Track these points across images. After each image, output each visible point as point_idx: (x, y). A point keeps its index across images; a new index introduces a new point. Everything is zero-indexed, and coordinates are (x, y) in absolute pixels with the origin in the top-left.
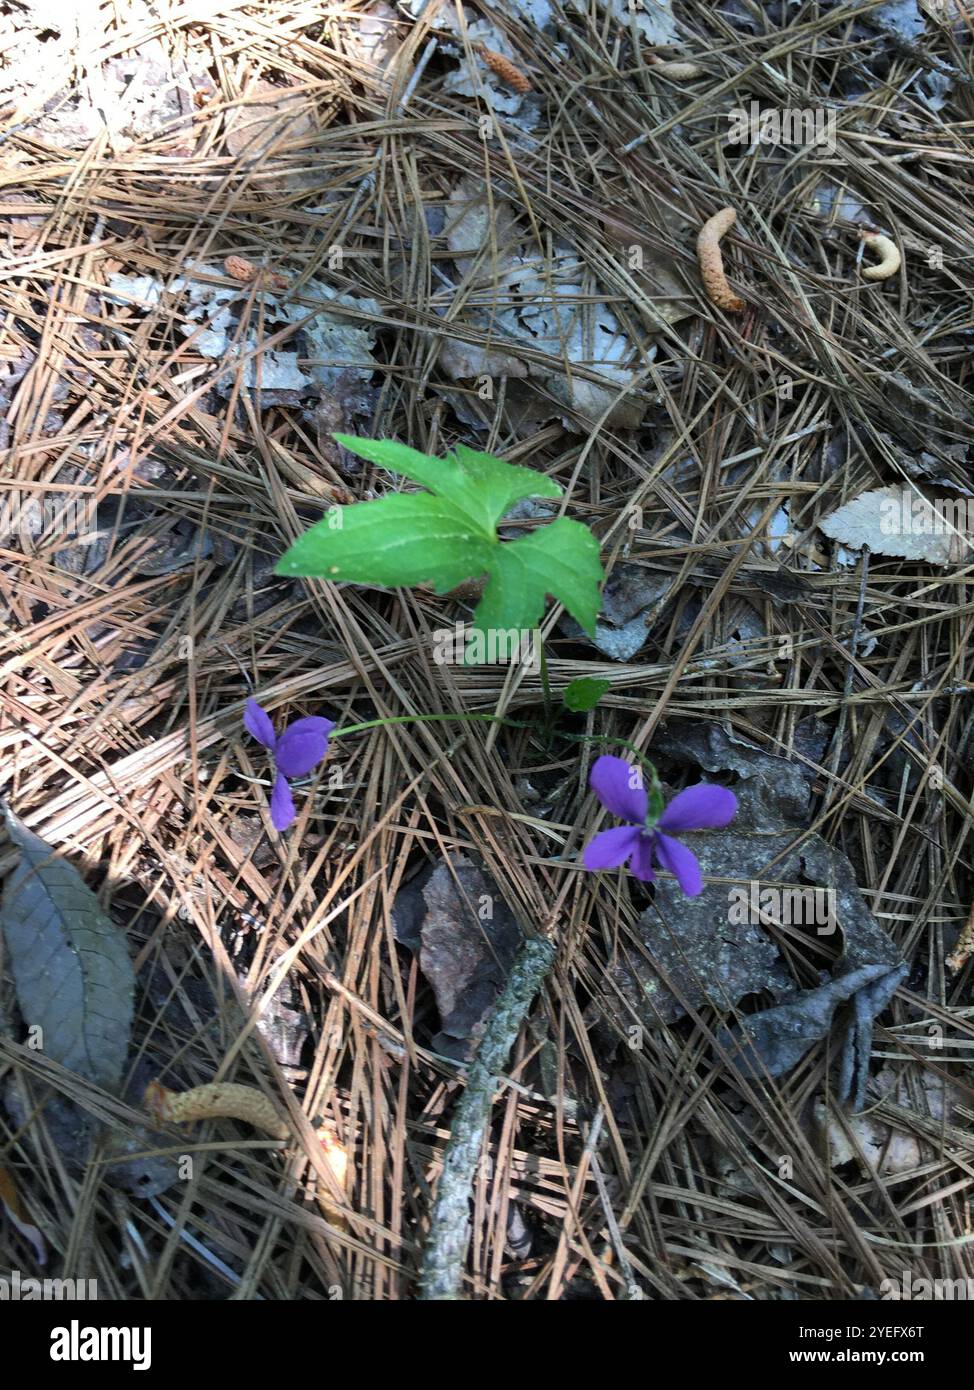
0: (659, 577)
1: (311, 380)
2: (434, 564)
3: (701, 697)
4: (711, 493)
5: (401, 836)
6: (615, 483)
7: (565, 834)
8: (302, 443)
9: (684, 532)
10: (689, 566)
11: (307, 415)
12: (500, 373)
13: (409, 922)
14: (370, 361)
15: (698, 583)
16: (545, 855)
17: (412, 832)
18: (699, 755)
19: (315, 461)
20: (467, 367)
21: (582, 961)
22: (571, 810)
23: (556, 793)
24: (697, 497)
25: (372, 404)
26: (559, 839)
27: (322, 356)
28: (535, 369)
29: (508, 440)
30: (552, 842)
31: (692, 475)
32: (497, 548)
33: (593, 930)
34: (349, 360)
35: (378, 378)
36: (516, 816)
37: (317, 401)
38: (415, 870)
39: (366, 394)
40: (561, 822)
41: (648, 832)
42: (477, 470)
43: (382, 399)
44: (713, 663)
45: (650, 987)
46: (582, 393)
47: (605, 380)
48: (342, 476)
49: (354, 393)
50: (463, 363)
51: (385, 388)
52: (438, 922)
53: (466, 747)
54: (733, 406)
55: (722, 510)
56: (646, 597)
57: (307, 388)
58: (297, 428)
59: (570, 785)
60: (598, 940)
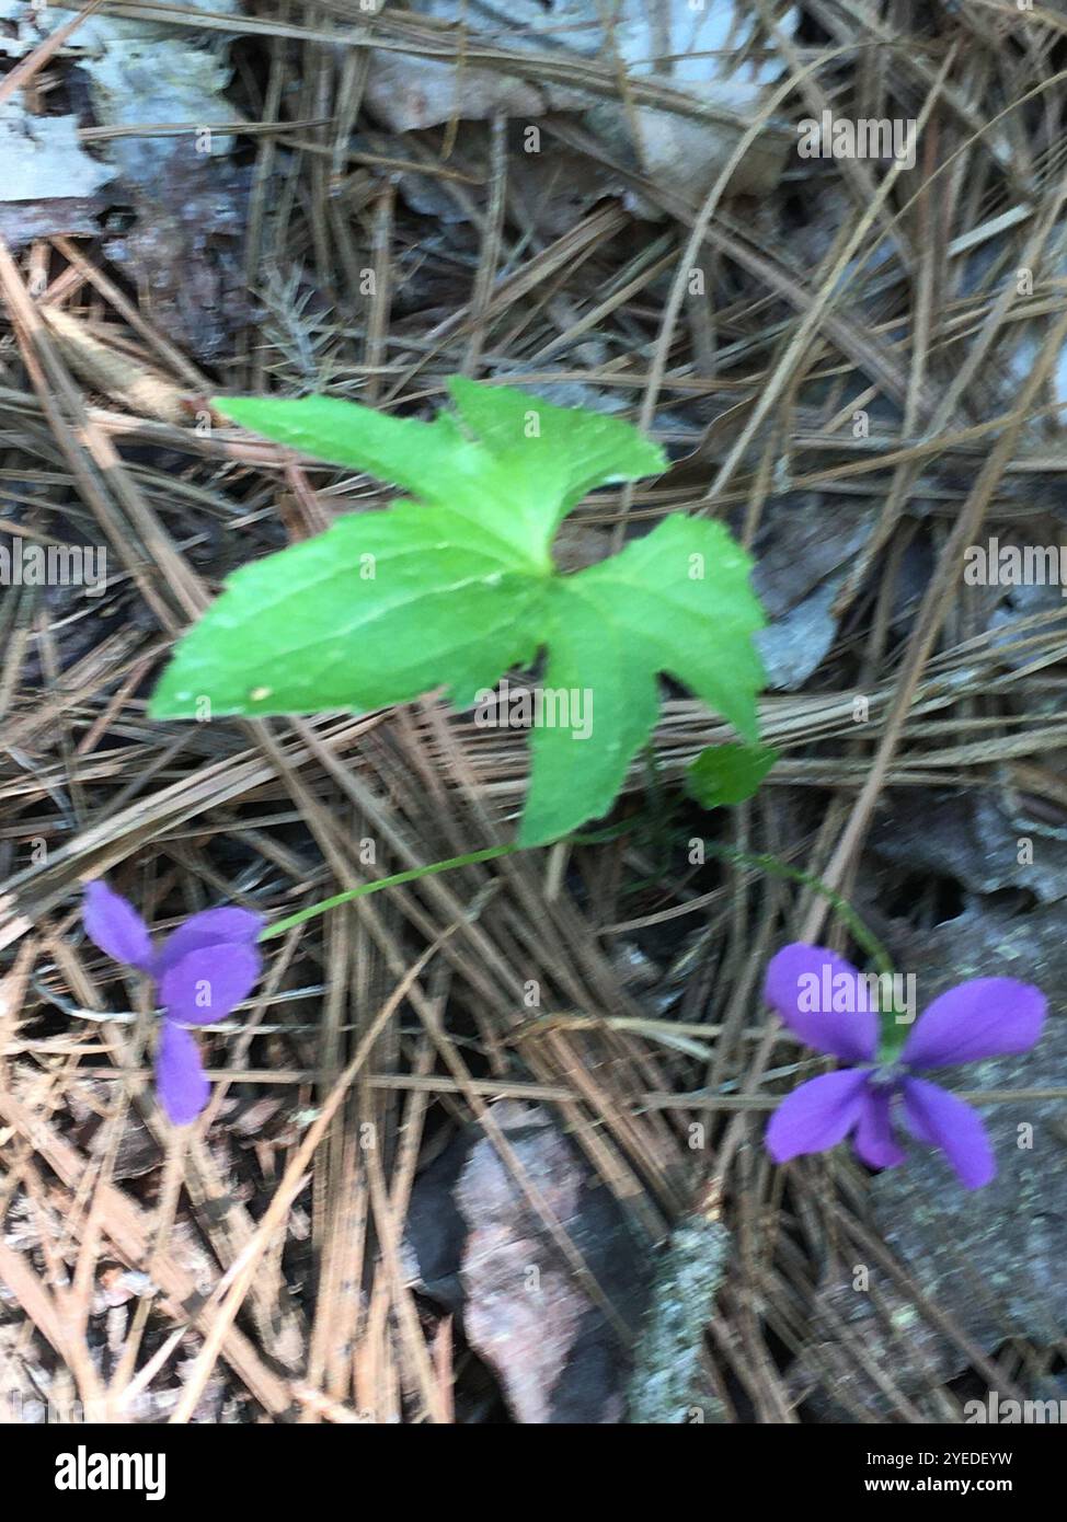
0: (848, 510)
1: (112, 172)
2: (440, 648)
3: (950, 740)
4: (936, 318)
5: (403, 1095)
6: (742, 309)
7: (711, 1042)
8: (107, 303)
9: (887, 407)
10: (907, 479)
11: (115, 251)
12: (492, 110)
13: (437, 1250)
14: (226, 116)
15: (924, 510)
16: (680, 1086)
17: (422, 1083)
18: (955, 858)
19: (136, 337)
20: (422, 105)
21: (772, 1281)
22: (721, 990)
23: (686, 960)
24: (906, 331)
25: (240, 206)
26: (701, 1052)
27: (126, 117)
28: (561, 97)
29: (519, 249)
30: (689, 1059)
31: (894, 278)
32: (554, 589)
33: (787, 1220)
34: (181, 118)
35: (245, 149)
36: (618, 1023)
37: (131, 221)
38: (437, 1147)
39: (222, 186)
40: (701, 1020)
41: (882, 1077)
42: (495, 430)
43: (258, 195)
44: (972, 673)
45: (903, 1317)
46: (658, 137)
47: (702, 108)
48: (196, 362)
49: (200, 189)
50: (413, 100)
51: (262, 169)
52: (490, 1246)
53: (508, 895)
54: (964, 128)
55: (959, 351)
56: (828, 554)
57: (108, 188)
58: (94, 275)
59: (712, 941)
60: (798, 1236)
